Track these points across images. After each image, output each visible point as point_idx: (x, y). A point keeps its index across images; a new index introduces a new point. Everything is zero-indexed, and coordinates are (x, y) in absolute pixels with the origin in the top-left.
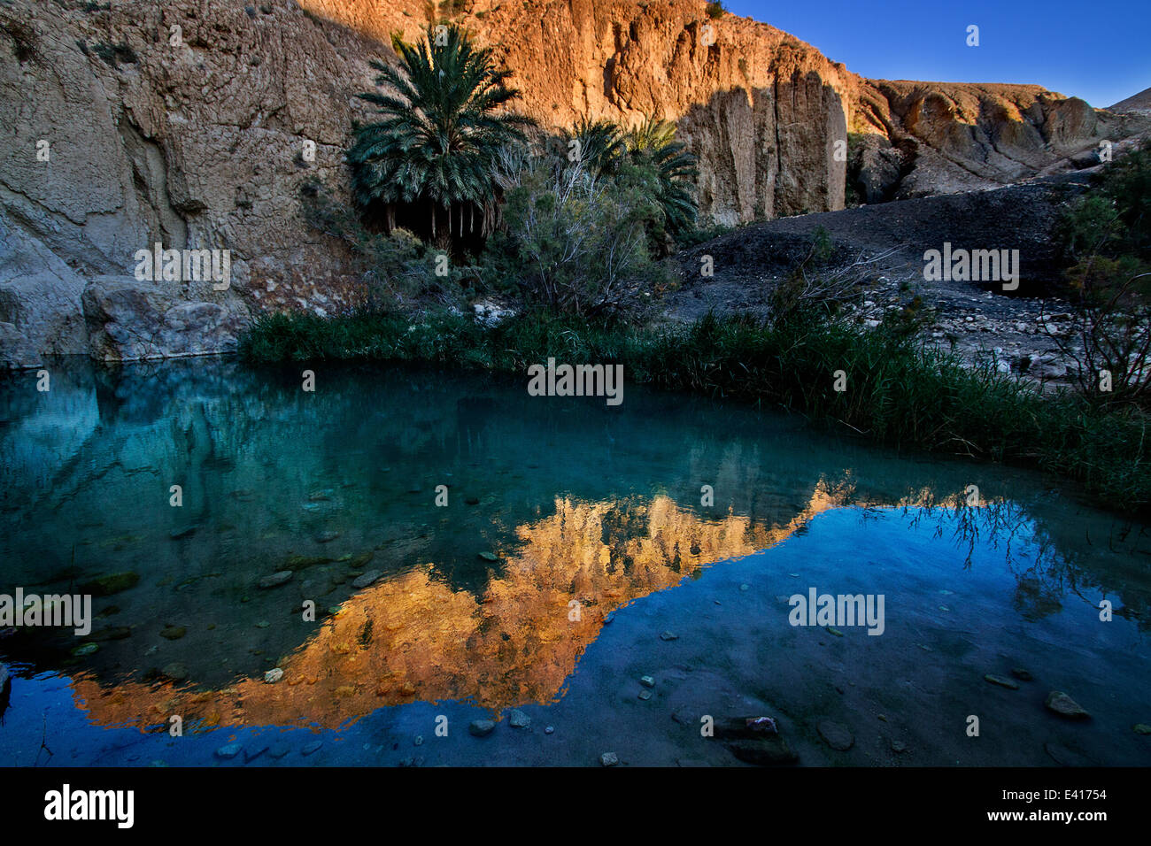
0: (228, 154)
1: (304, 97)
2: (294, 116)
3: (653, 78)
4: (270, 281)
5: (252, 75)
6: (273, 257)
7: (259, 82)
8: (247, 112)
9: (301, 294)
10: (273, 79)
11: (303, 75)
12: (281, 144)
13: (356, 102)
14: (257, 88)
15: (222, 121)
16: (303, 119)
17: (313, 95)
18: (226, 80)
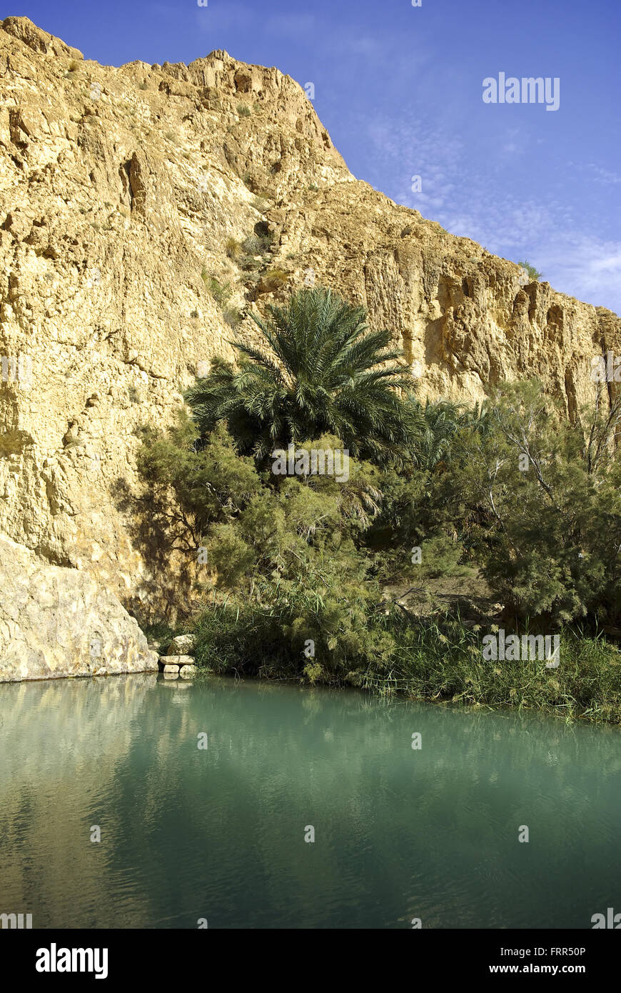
0: (63, 378)
1: (141, 321)
2: (130, 341)
3: (491, 336)
4: (96, 546)
5: (95, 291)
6: (102, 514)
7: (101, 299)
8: (86, 331)
9: (126, 567)
10: (114, 299)
11: (142, 297)
12: (115, 372)
13: (189, 333)
14: (98, 305)
15: (63, 340)
16: (138, 345)
17: (150, 320)
18: (71, 294)
